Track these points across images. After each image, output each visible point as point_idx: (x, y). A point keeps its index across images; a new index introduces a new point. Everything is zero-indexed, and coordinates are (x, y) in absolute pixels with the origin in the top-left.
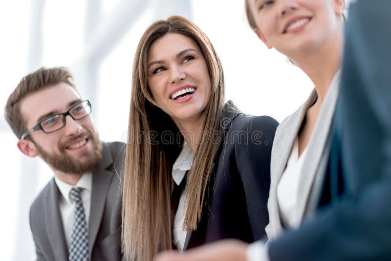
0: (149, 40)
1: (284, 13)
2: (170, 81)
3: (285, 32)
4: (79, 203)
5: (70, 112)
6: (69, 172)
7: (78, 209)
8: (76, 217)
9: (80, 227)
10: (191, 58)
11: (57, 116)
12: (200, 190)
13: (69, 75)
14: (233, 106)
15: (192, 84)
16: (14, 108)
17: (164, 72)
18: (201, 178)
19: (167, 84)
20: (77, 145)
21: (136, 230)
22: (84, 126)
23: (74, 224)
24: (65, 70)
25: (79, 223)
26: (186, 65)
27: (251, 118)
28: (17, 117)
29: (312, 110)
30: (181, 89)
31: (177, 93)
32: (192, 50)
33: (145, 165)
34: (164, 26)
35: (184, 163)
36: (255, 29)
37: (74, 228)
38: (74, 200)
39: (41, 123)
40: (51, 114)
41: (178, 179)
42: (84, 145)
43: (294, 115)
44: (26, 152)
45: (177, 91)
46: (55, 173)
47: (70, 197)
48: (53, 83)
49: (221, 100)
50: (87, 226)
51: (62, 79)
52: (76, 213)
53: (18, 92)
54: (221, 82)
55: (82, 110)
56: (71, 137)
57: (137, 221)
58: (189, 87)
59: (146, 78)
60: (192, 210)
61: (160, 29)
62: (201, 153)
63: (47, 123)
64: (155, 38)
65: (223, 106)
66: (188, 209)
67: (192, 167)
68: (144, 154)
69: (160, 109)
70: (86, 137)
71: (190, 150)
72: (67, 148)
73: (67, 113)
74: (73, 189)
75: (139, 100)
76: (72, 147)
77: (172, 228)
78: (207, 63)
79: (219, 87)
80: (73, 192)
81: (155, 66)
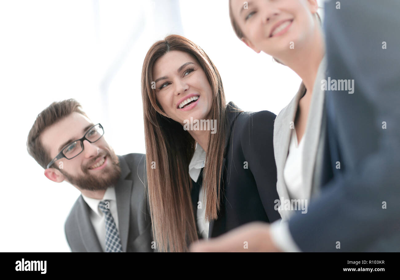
0: (152, 60)
1: (268, 20)
2: (176, 94)
3: (271, 36)
4: (108, 214)
5: (86, 137)
6: (95, 189)
7: (108, 219)
8: (108, 226)
9: (112, 234)
10: (191, 70)
11: (75, 142)
12: (215, 183)
13: (78, 104)
14: (234, 106)
15: (195, 93)
16: (36, 142)
17: (169, 86)
18: (215, 174)
19: (173, 96)
20: (98, 164)
21: (165, 228)
22: (100, 147)
23: (107, 233)
24: (74, 101)
25: (111, 231)
26: (187, 77)
27: (251, 114)
28: (39, 149)
29: (304, 101)
30: (186, 99)
31: (183, 103)
32: (191, 63)
33: (165, 169)
34: (163, 45)
35: (198, 162)
36: (243, 38)
37: (107, 236)
38: (103, 211)
39: (62, 151)
40: (70, 142)
41: (195, 177)
42: (104, 163)
43: (288, 107)
44: (53, 179)
45: (183, 101)
46: (81, 192)
47: (99, 210)
48: (66, 114)
49: (222, 103)
50: (118, 233)
51: (73, 109)
52: (107, 223)
53: (37, 127)
54: (220, 87)
55: (96, 133)
56: (91, 158)
57: (165, 219)
58: (192, 96)
59: (154, 94)
60: (212, 202)
61: (161, 49)
62: (212, 152)
63: (68, 151)
64: (156, 58)
65: (226, 107)
66: (207, 202)
67: (206, 165)
68: (162, 161)
69: (171, 120)
70: (104, 156)
71: (202, 150)
72: (90, 168)
73: (84, 139)
74: (101, 203)
75: (150, 114)
76: (93, 167)
77: (196, 221)
78: (205, 72)
79: (219, 91)
80: (101, 205)
81: (160, 83)
